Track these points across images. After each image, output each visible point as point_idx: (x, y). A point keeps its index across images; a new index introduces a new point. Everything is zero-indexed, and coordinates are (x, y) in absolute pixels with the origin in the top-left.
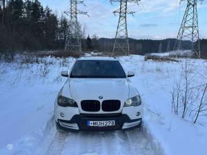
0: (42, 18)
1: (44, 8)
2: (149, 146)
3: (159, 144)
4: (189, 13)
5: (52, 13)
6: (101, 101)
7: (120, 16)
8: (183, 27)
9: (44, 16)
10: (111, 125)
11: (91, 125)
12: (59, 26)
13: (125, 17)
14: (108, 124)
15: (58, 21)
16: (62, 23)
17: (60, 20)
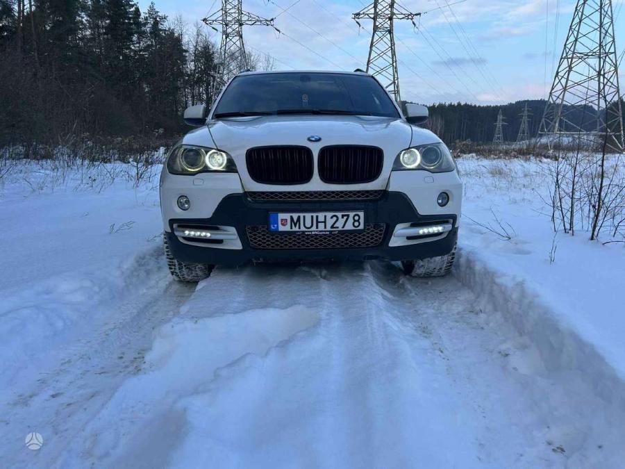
0: (137, 45)
1: (144, 11)
2: (483, 303)
3: (521, 285)
4: (587, 11)
5: (165, 25)
6: (315, 149)
7: (376, 28)
8: (570, 56)
9: (142, 34)
10: (349, 226)
11: (281, 228)
12: (191, 66)
13: (390, 32)
14: (340, 224)
15: (186, 51)
16: (198, 57)
17: (192, 49)
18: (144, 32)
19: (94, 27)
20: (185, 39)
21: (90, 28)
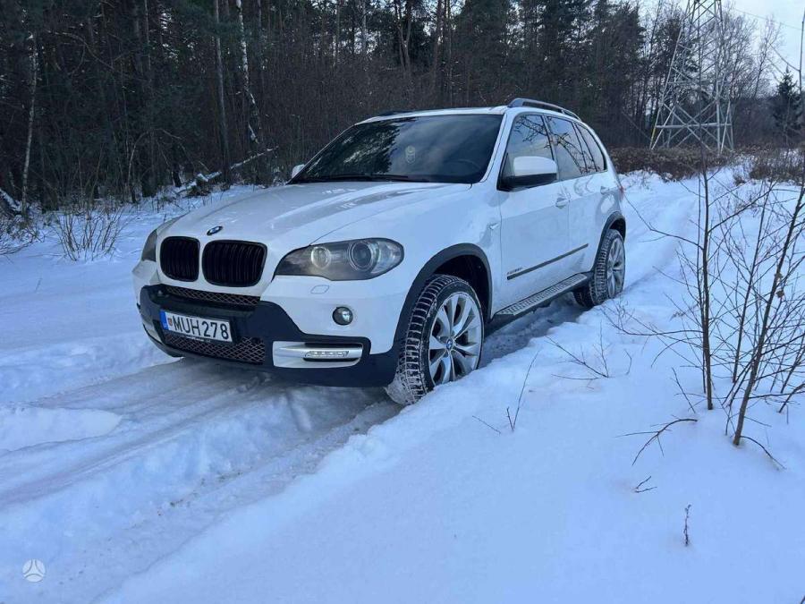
6: (203, 243)
9: (584, 17)
10: (219, 337)
11: (170, 328)
14: (211, 333)
15: (643, 30)
16: (658, 35)
17: (651, 25)
18: (587, 13)
19: (527, 17)
20: (642, 14)
21: (522, 20)
